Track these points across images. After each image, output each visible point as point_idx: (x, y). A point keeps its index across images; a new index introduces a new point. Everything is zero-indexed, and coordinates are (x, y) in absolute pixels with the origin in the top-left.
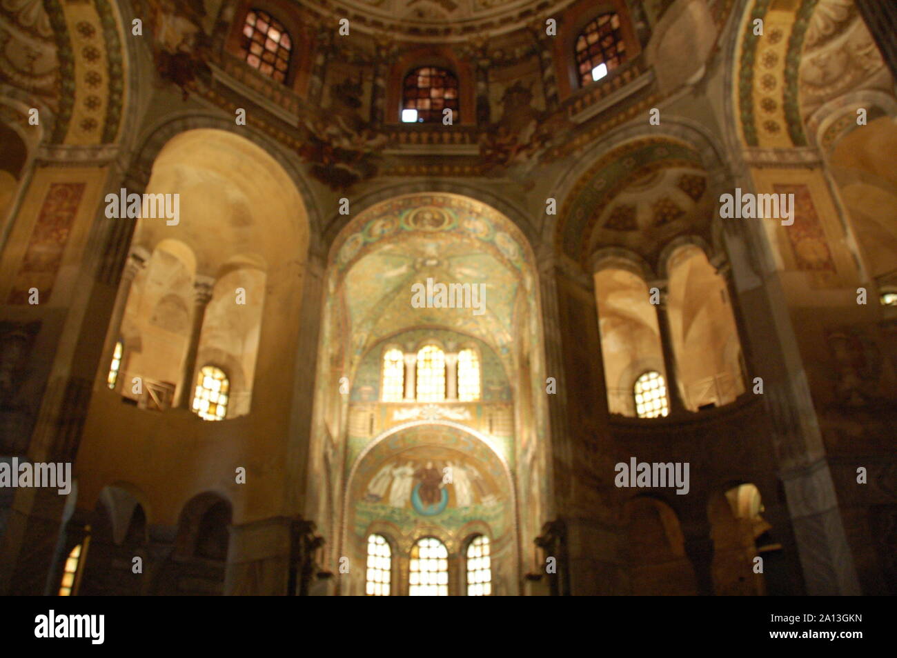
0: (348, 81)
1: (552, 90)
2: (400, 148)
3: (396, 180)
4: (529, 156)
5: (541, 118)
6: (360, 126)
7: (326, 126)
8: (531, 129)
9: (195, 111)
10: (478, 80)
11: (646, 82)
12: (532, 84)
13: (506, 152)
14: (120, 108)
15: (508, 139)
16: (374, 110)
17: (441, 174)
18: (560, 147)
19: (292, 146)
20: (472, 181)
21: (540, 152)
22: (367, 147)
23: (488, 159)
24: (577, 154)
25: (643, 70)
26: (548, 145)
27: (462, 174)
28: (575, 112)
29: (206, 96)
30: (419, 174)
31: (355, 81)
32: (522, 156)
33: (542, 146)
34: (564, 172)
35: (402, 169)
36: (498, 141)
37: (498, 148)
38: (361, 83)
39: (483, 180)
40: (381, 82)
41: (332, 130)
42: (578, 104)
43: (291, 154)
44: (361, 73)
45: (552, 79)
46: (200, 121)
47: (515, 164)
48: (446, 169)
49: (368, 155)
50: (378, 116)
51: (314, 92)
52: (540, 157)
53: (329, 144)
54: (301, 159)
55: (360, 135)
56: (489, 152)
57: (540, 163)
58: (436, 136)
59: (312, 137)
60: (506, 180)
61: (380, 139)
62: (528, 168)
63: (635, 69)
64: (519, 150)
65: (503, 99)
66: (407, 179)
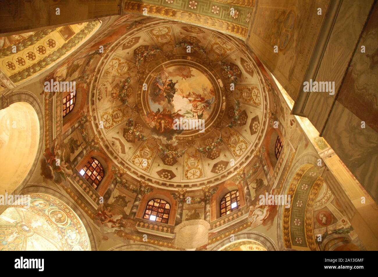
0: (77, 141)
1: (134, 210)
2: (74, 182)
3: (64, 192)
4: (113, 227)
5: (125, 217)
6: (68, 161)
7: (59, 149)
8: (119, 217)
9: (39, 101)
10: (112, 183)
11: (171, 237)
12: (129, 201)
13: (106, 218)
14: (29, 75)
15: (109, 214)
16: (76, 159)
17: (80, 205)
18: (126, 233)
19: (46, 145)
20: (88, 218)
21: (117, 229)
22: (64, 170)
23: (99, 214)
24: (132, 242)
25: (172, 232)
26: (122, 228)
27: (87, 212)
28: (139, 225)
29: (46, 100)
30: (73, 198)
31: (79, 143)
32: (110, 224)
33: (120, 227)
34: (123, 244)
35: (69, 190)
36: (105, 211)
37: (104, 214)
38: (79, 146)
39: (92, 221)
40: (85, 152)
41: (59, 152)
42: (142, 224)
43: (44, 148)
44: (82, 143)
45: (137, 206)
46: (37, 106)
47: (106, 226)
48: (83, 205)
49: (62, 174)
50: (75, 163)
51: (66, 134)
52: (116, 230)
53: (55, 156)
54: (44, 153)
55: (65, 164)
56: (100, 212)
57: (115, 233)
58: (88, 189)
59: (53, 148)
60: (99, 228)
61: (70, 172)
62: (109, 231)
63: (169, 230)
64: (110, 221)
65: (116, 197)
66: (68, 196)
